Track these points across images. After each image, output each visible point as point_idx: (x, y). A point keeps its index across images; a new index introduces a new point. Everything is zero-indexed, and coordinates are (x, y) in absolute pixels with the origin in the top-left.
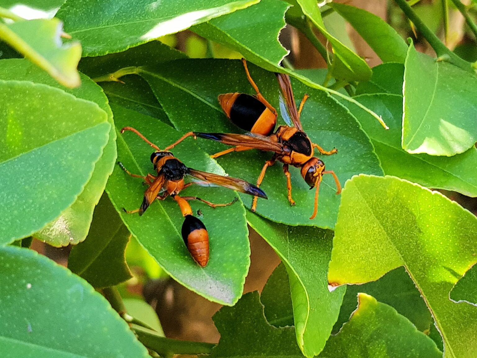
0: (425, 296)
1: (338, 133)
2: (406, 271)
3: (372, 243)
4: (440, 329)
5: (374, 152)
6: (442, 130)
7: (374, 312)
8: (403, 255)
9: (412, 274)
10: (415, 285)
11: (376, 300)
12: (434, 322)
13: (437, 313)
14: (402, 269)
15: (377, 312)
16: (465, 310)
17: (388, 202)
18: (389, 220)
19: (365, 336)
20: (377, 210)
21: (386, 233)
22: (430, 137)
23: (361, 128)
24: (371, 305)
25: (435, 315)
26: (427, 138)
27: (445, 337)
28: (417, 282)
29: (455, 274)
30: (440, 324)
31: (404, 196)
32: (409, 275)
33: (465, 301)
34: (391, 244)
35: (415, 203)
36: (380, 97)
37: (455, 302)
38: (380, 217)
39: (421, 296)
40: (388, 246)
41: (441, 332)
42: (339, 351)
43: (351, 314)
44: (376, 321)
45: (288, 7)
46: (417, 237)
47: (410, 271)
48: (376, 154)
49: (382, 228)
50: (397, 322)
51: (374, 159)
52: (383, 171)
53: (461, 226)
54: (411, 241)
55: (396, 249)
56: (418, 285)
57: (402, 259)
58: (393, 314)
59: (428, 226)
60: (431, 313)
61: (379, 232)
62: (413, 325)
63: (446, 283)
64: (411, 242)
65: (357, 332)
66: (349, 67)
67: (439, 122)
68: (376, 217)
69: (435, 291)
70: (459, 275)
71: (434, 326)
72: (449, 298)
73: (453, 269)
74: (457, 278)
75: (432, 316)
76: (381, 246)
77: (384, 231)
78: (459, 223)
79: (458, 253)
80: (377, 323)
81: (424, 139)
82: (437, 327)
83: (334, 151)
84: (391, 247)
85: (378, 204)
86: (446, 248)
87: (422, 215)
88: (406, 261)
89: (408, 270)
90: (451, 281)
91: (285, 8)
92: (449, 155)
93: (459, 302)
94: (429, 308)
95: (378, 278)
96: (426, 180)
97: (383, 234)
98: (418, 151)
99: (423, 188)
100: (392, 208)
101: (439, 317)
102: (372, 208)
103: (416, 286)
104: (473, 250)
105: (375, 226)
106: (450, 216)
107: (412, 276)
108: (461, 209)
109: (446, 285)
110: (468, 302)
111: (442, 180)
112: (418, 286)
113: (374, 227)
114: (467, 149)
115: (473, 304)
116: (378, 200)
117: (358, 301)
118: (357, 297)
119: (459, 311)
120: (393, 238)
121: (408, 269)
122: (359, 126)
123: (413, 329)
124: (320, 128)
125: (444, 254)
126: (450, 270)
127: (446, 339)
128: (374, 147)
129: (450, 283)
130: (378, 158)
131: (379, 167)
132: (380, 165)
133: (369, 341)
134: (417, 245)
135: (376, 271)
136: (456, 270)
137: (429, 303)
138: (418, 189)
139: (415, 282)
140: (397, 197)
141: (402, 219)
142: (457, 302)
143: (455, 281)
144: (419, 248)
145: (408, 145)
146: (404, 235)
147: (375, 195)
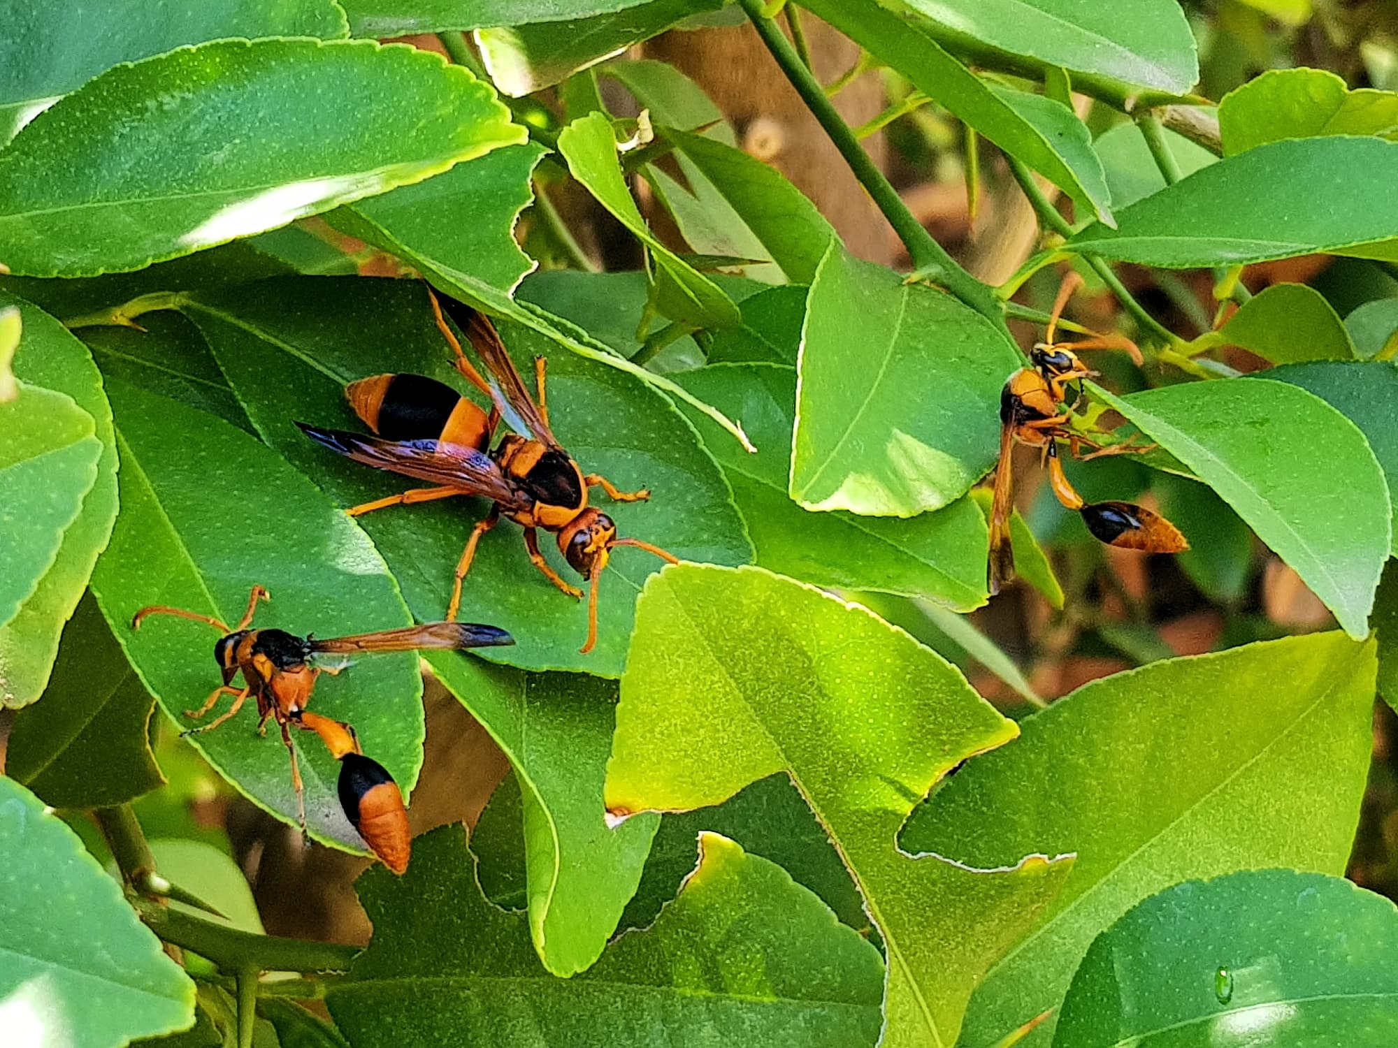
0: (838, 841)
1: (647, 456)
2: (792, 783)
3: (707, 717)
4: (875, 917)
5: (731, 501)
6: (892, 451)
7: (736, 878)
8: (784, 746)
9: (806, 790)
10: (814, 814)
11: (742, 851)
12: (863, 903)
13: (870, 881)
14: (783, 777)
15: (744, 878)
16: (934, 876)
17: (746, 624)
18: (749, 665)
19: (714, 935)
20: (721, 642)
21: (741, 696)
22: (859, 470)
23: (701, 446)
24: (730, 860)
25: (864, 885)
26: (852, 476)
27: (890, 937)
28: (819, 810)
29: (905, 792)
30: (876, 908)
31: (783, 613)
32: (800, 791)
33: (933, 854)
34: (754, 721)
35: (808, 630)
36: (757, 372)
37: (910, 856)
38: (728, 659)
39: (829, 841)
40: (748, 725)
41: (881, 927)
42: (653, 969)
43: (683, 882)
44: (741, 899)
45: (541, 156)
46: (814, 705)
47: (801, 783)
48: (736, 507)
49: (734, 685)
50: (791, 903)
51: (732, 518)
52: (753, 546)
53: (915, 683)
54: (802, 714)
55: (767, 733)
56: (823, 815)
57: (782, 755)
58: (782, 883)
59: (838, 681)
60: (856, 881)
61: (726, 694)
62: (829, 909)
63: (886, 812)
64: (800, 718)
65: (695, 924)
66: (691, 294)
67: (889, 435)
68: (719, 659)
69: (860, 830)
70: (914, 795)
71: (863, 911)
72: (896, 847)
73: (900, 780)
74: (910, 801)
75: (858, 888)
76: (730, 725)
77: (737, 692)
78: (908, 676)
79: (910, 744)
80: (743, 903)
81: (846, 476)
82: (868, 914)
83: (643, 493)
84: (754, 728)
85: (721, 631)
86: (882, 732)
87: (825, 656)
88: (789, 759)
89: (796, 780)
90: (897, 808)
91: (534, 157)
92: (903, 514)
93: (919, 856)
94: (849, 870)
95: (723, 799)
96: (853, 571)
97: (734, 696)
98: (827, 505)
99: (825, 595)
100: (755, 640)
101: (873, 890)
102: (708, 638)
103: (817, 819)
104: (944, 738)
105: (716, 679)
106: (888, 661)
107: (806, 795)
108: (913, 643)
109: (887, 816)
110: (940, 858)
111: (891, 572)
112: (820, 818)
113: (713, 682)
114: (952, 499)
115: (952, 862)
116: (720, 622)
117: (699, 851)
118: (697, 842)
119: (920, 877)
120: (759, 707)
121: (796, 778)
122: (698, 441)
123: (829, 918)
124: (606, 444)
125: (878, 746)
126: (892, 782)
127: (893, 942)
128: (731, 490)
129: (894, 813)
130: (740, 515)
131: (741, 535)
132: (745, 532)
133: (724, 946)
134: (816, 726)
135: (719, 783)
136: (906, 783)
137: (848, 858)
138: (814, 598)
139: (815, 808)
140: (765, 614)
141: (780, 664)
142: (915, 857)
143: (906, 808)
144: (820, 732)
145: (803, 492)
146: (785, 700)
147: (714, 609)
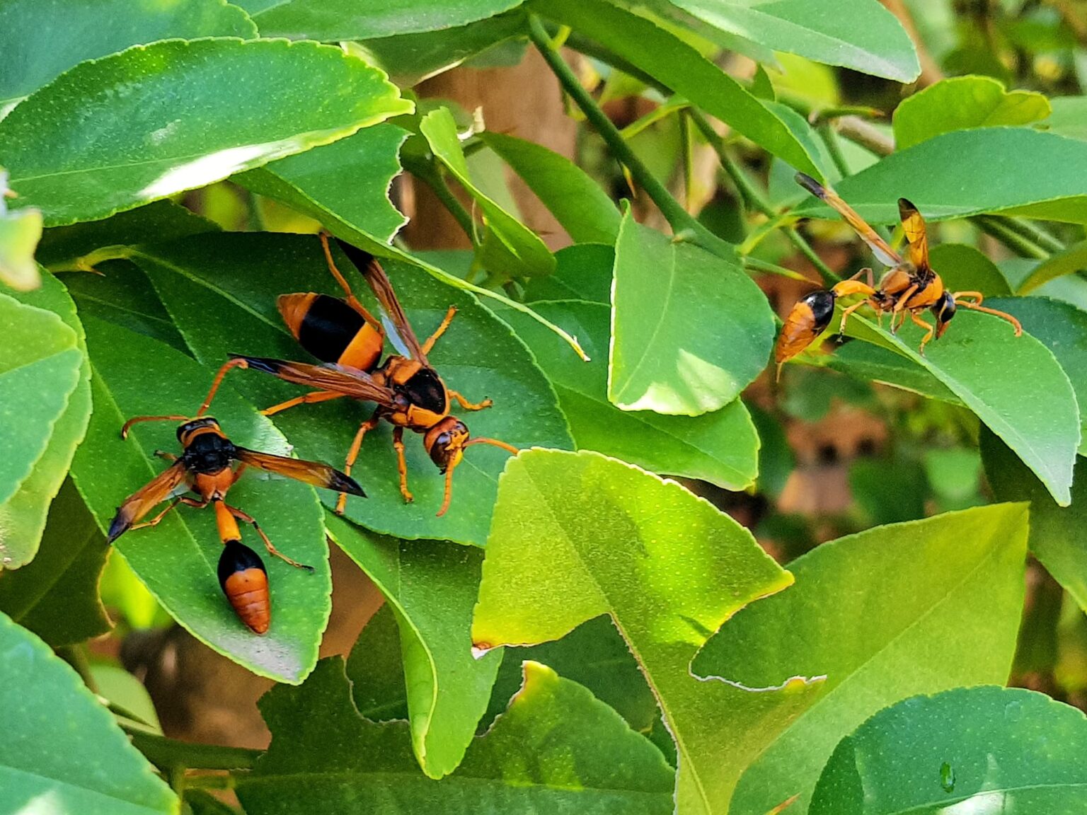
0: (646, 667)
1: (492, 371)
2: (613, 623)
3: (552, 571)
4: (671, 727)
5: (557, 406)
6: (681, 369)
7: (552, 696)
8: (608, 594)
9: (624, 629)
10: (628, 647)
11: (555, 674)
12: (661, 715)
13: (668, 698)
14: (606, 618)
15: (558, 695)
16: (718, 694)
17: (583, 497)
18: (584, 530)
19: (536, 739)
20: (564, 511)
21: (578, 553)
22: (659, 381)
23: (535, 363)
24: (547, 683)
25: (663, 702)
26: (654, 384)
27: (681, 741)
28: (632, 644)
29: (700, 629)
30: (672, 719)
31: (612, 488)
32: (618, 629)
33: (718, 677)
34: (587, 574)
35: (631, 501)
36: (569, 307)
37: (699, 678)
38: (568, 525)
39: (638, 668)
40: (582, 577)
41: (675, 733)
42: (488, 766)
43: (511, 699)
44: (556, 712)
45: (406, 137)
46: (634, 561)
47: (620, 623)
48: (562, 411)
49: (572, 545)
50: (593, 714)
51: (557, 418)
52: (574, 441)
53: (714, 543)
54: (624, 568)
55: (596, 583)
56: (635, 648)
57: (607, 601)
58: (588, 698)
59: (654, 541)
60: (657, 699)
61: (566, 552)
62: (623, 719)
63: (685, 644)
64: (622, 571)
65: (522, 732)
66: (513, 250)
67: (676, 355)
68: (562, 525)
69: (664, 658)
70: (708, 631)
71: (662, 722)
72: (690, 672)
73: (697, 620)
74: (704, 636)
75: (659, 704)
76: (568, 578)
77: (574, 551)
78: (710, 537)
79: (707, 591)
80: (557, 716)
81: (649, 385)
82: (666, 724)
83: (487, 403)
84: (586, 579)
85: (564, 502)
86: (686, 582)
87: (644, 521)
88: (612, 604)
89: (615, 620)
90: (694, 641)
91: (400, 138)
92: (692, 413)
93: (707, 679)
94: (652, 690)
95: (562, 635)
96: (651, 459)
97: (572, 554)
98: (637, 406)
99: (646, 473)
100: (590, 510)
101: (671, 706)
102: (553, 509)
103: (631, 651)
104: (735, 585)
105: (559, 540)
106: (694, 525)
107: (623, 631)
108: (714, 511)
109: (685, 647)
110: (723, 680)
111: (680, 461)
112: (633, 650)
113: (557, 544)
114: (727, 402)
115: (732, 683)
116: (563, 495)
117: (523, 676)
118: (522, 669)
119: (707, 695)
120: (591, 563)
121: (617, 619)
122: (532, 359)
123: (623, 727)
124: (460, 362)
125: (682, 593)
126: (691, 621)
127: (683, 745)
128: (557, 397)
129: (691, 645)
130: (565, 417)
131: (566, 433)
132: (569, 430)
133: (542, 748)
134: (634, 577)
135: (559, 623)
136: (702, 622)
137: (652, 680)
138: (638, 476)
139: (629, 642)
140: (599, 488)
141: (609, 529)
142: (704, 680)
143: (701, 641)
144: (638, 582)
145: (618, 396)
146: (611, 557)
147: (559, 485)
